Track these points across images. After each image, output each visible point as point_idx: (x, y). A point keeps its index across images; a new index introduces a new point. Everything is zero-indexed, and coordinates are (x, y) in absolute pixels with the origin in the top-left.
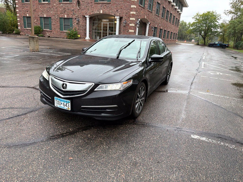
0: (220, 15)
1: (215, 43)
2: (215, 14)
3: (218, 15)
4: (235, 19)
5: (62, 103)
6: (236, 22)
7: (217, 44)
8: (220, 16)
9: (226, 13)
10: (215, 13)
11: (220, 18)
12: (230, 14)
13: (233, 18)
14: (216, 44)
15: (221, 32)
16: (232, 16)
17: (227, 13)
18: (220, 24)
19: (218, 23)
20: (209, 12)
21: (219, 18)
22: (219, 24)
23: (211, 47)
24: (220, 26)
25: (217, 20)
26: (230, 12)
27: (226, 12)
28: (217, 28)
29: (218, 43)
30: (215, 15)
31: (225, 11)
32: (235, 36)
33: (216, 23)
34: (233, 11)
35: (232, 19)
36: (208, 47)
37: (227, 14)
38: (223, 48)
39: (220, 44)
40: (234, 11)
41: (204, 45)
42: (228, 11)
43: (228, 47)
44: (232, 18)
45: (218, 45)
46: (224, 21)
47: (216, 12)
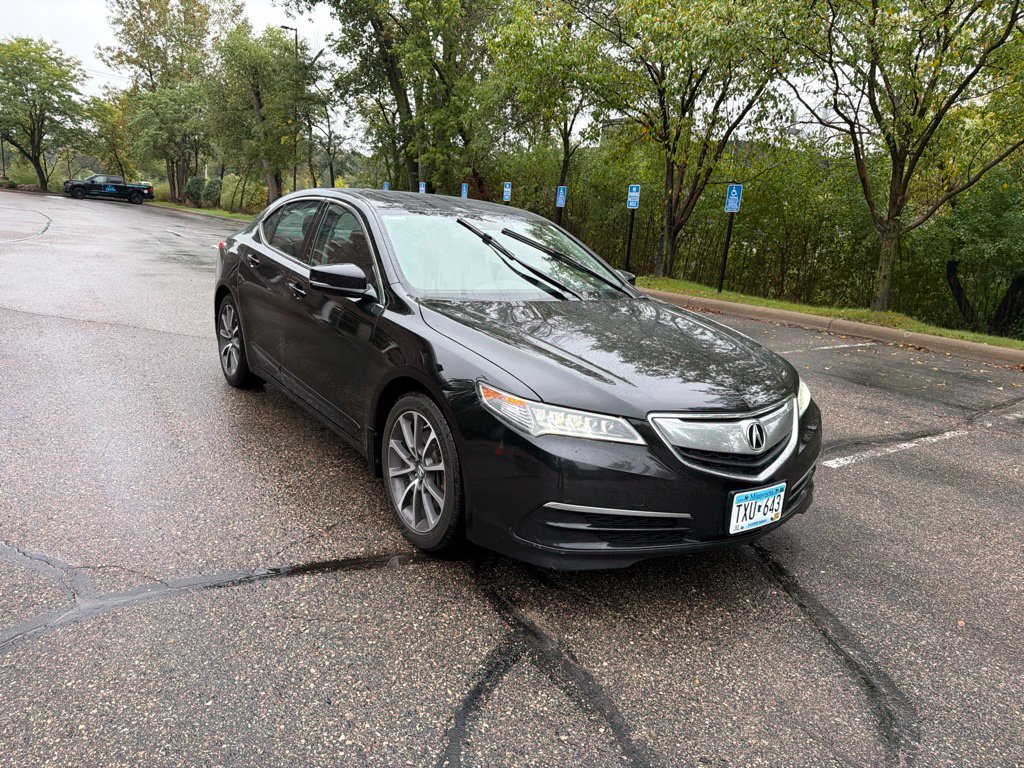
0: (78, 63)
1: (93, 182)
2: (58, 55)
3: (68, 61)
4: (145, 85)
5: (760, 507)
6: (166, 103)
7: (105, 186)
8: (78, 67)
9: (105, 58)
10: (53, 49)
11: (85, 76)
12: (122, 62)
13: (141, 82)
14: (99, 187)
15: (101, 136)
16: (132, 73)
17: (112, 59)
18: (88, 99)
19: (78, 93)
20: (26, 42)
21: (75, 76)
22: (86, 102)
23: (82, 198)
24: (89, 110)
25: (74, 85)
26: (120, 54)
27: (103, 52)
28: (79, 117)
29: (108, 181)
30: (55, 59)
31: (99, 48)
32: (166, 155)
33: (70, 94)
34: (129, 54)
35: (136, 87)
36: (68, 197)
37: (110, 62)
38: (131, 202)
39: (116, 187)
40: (135, 55)
41: (43, 188)
42: (108, 49)
43: (150, 196)
44: (137, 82)
45: (109, 189)
46: (107, 91)
47: (58, 46)
